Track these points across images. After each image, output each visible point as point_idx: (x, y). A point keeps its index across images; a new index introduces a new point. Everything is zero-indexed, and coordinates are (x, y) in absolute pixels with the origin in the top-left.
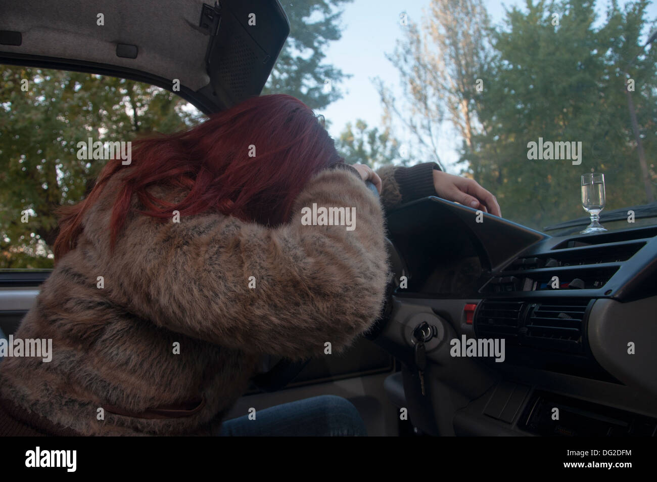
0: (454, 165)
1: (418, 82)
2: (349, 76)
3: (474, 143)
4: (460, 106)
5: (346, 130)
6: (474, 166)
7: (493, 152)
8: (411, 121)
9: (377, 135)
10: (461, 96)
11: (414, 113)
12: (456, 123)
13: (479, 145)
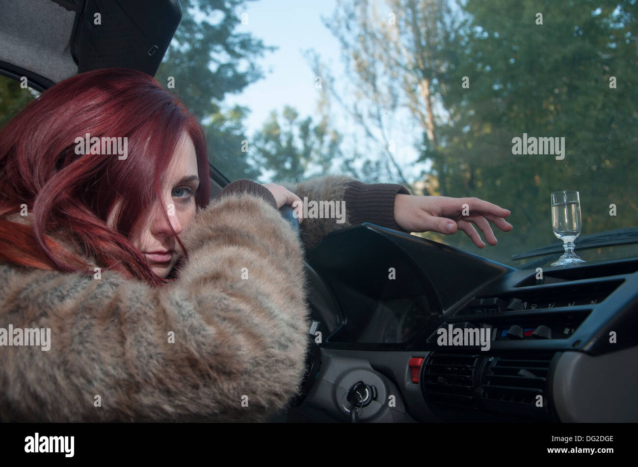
0: (413, 164)
1: (364, 56)
2: (272, 49)
3: (438, 136)
4: (419, 88)
5: (271, 121)
6: (439, 165)
7: (462, 147)
8: (355, 107)
9: (312, 127)
10: (420, 74)
11: (359, 98)
12: (414, 110)
13: (444, 138)
